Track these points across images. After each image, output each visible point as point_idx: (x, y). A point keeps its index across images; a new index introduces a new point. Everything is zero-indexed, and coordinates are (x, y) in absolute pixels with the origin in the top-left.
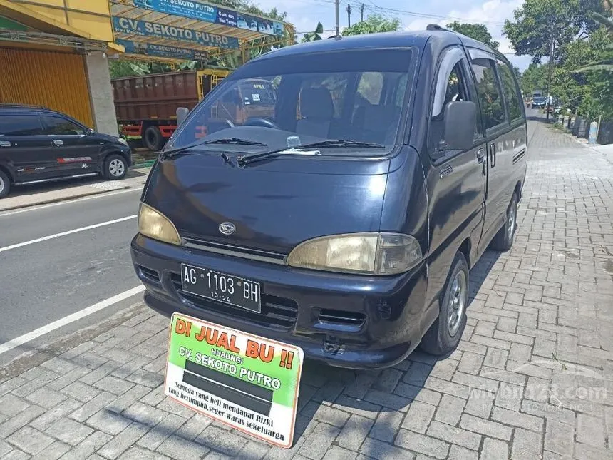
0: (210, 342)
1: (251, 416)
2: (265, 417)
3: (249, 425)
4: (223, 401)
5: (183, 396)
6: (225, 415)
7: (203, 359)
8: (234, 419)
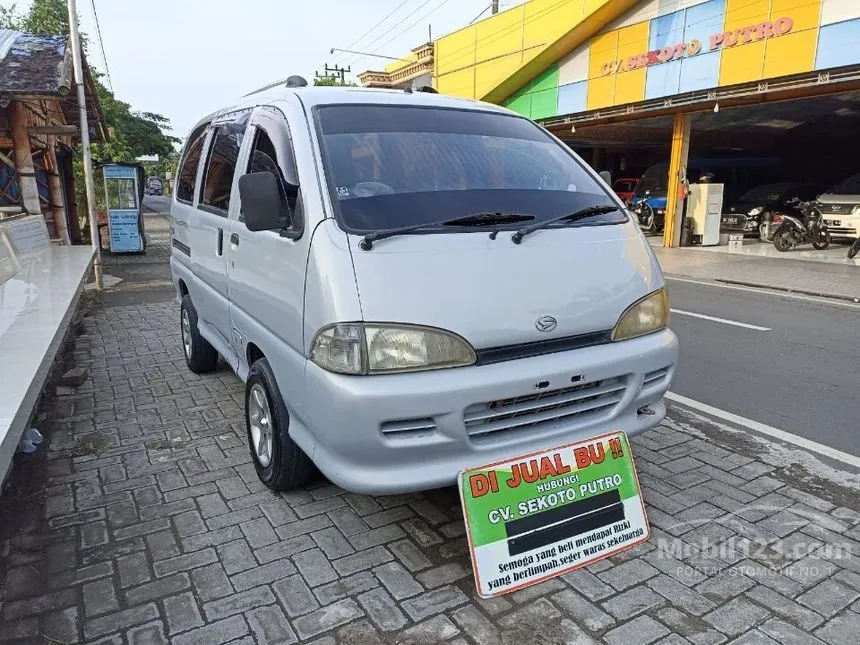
0: (531, 480)
1: (609, 532)
2: (621, 523)
3: (610, 544)
4: (574, 539)
5: (517, 577)
6: (582, 555)
7: (531, 506)
8: (593, 550)
